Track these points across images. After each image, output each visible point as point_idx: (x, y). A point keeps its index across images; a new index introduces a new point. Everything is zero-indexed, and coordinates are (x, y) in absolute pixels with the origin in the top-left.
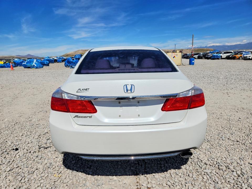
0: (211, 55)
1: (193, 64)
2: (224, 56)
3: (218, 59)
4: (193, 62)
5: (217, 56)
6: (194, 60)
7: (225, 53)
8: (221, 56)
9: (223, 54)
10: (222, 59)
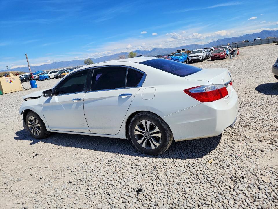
0: (37, 77)
1: (36, 86)
2: (52, 75)
3: (47, 79)
4: (35, 84)
5: (45, 77)
6: (36, 83)
7: (51, 73)
8: (49, 76)
9: (50, 74)
10: (50, 79)
